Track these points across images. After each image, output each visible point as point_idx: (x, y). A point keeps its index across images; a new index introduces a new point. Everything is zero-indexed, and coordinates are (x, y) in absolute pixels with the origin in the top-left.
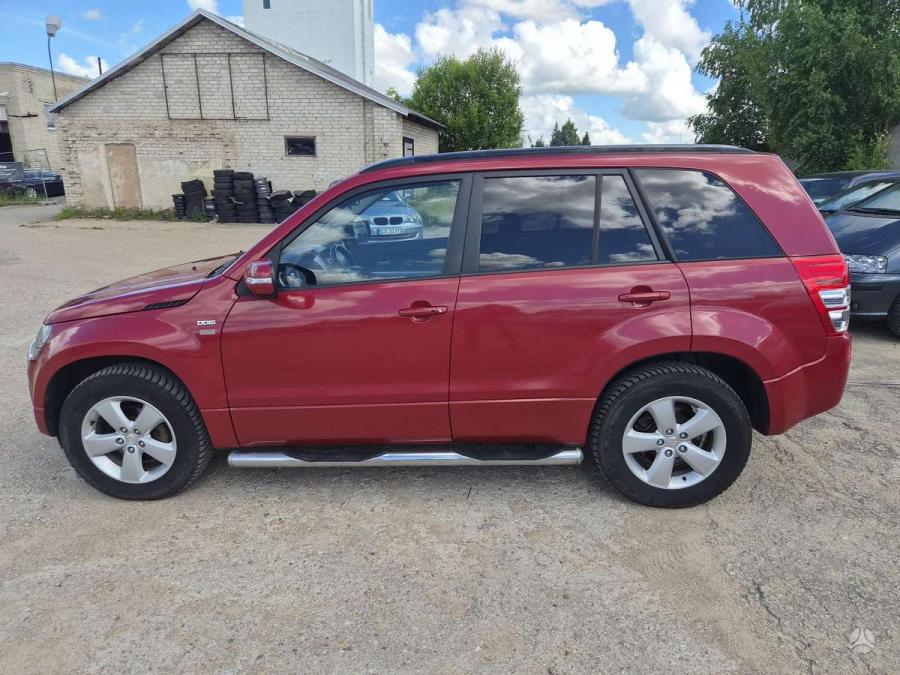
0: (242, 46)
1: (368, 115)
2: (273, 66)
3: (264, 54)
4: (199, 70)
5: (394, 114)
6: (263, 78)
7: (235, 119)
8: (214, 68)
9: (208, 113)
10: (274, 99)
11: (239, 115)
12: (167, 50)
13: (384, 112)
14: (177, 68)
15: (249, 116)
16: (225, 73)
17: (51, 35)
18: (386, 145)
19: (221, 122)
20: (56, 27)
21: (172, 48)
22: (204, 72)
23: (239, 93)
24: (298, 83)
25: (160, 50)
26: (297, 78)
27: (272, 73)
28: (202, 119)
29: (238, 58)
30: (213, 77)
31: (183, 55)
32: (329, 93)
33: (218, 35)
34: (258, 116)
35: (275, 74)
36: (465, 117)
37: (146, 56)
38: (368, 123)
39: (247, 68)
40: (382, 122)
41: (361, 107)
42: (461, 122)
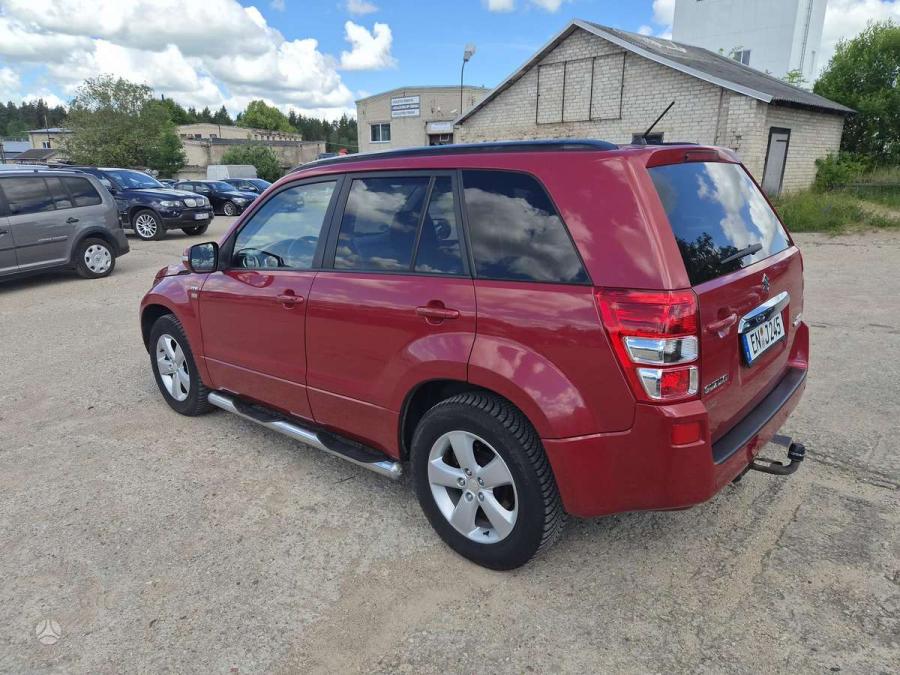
0: (606, 49)
1: (724, 105)
2: (633, 64)
3: (625, 53)
4: (567, 77)
5: (754, 102)
6: (620, 78)
7: (590, 120)
8: (579, 73)
9: (568, 117)
10: (629, 97)
11: (595, 115)
12: (545, 61)
13: (742, 101)
14: (550, 76)
15: (603, 116)
16: (588, 77)
17: (466, 60)
18: (739, 137)
19: (578, 124)
20: (471, 53)
21: (548, 60)
22: (571, 78)
23: (597, 95)
24: (654, 78)
25: (538, 62)
26: (655, 73)
27: (631, 71)
28: (563, 122)
29: (601, 61)
30: (578, 82)
31: (556, 65)
32: (684, 85)
33: (588, 41)
34: (611, 116)
35: (634, 72)
36: (887, 97)
37: (527, 69)
38: (722, 113)
39: (609, 69)
40: (738, 112)
41: (718, 97)
42: (877, 104)
